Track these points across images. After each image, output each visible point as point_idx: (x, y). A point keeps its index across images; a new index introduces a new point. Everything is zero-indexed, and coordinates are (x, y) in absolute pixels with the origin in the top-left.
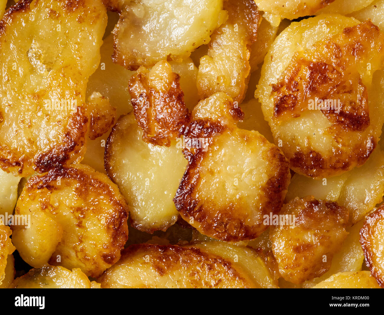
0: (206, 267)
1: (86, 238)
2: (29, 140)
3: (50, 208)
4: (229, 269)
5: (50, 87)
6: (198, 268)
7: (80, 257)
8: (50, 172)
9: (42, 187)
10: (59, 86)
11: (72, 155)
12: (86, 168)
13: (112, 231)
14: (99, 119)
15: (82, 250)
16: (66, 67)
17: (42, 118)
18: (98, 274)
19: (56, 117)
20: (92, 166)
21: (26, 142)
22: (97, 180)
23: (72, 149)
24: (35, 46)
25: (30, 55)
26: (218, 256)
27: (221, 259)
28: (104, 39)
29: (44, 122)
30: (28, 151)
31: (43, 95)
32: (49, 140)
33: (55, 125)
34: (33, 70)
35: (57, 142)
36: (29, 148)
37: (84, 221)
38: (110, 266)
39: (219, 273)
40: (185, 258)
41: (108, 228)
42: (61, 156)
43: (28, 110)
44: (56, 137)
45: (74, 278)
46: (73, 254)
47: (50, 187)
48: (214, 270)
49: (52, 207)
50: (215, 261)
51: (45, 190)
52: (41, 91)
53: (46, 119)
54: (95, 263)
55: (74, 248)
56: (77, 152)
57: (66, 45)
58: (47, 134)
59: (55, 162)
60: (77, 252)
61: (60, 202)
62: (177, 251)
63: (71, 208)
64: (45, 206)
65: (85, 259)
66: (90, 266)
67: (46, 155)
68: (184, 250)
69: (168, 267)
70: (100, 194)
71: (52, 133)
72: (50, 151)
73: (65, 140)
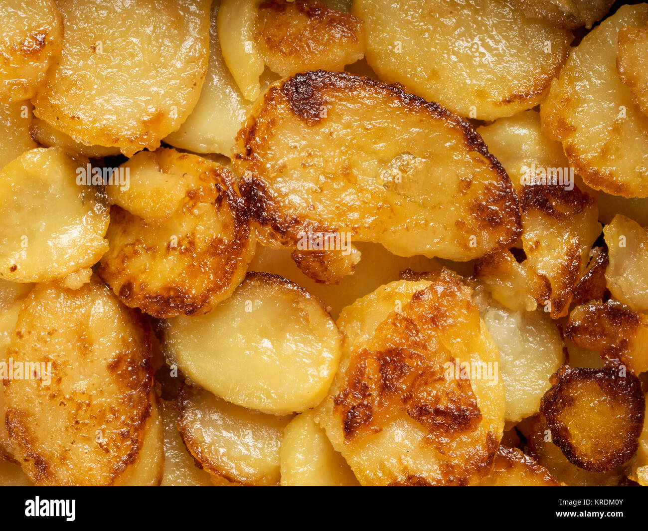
0: (124, 430)
1: (154, 257)
2: (284, 166)
3: (191, 203)
4: (125, 462)
5: (361, 190)
6: (123, 417)
7: (126, 249)
8: (241, 200)
9: (219, 190)
10: (365, 203)
11: (268, 229)
12: (251, 249)
13: (165, 294)
14: (322, 263)
15: (136, 253)
16: (392, 210)
17: (317, 181)
18: (104, 276)
19: (321, 202)
20: (255, 259)
21: (280, 162)
22: (234, 267)
23: (276, 229)
24: (418, 162)
25: (405, 157)
26: (142, 444)
27: (138, 449)
28: (436, 258)
29: (311, 185)
30: (268, 166)
31: (349, 181)
32: (286, 195)
33: (308, 203)
34: (384, 162)
35: (285, 206)
36: (273, 166)
37: (177, 253)
38: (117, 294)
39: (118, 448)
40: (135, 398)
41: (169, 289)
42: (265, 214)
43: (326, 161)
44: (291, 205)
45: (95, 243)
46: (130, 240)
47: (219, 200)
48: (123, 442)
49: (193, 206)
50: (134, 442)
51: (216, 194)
52: (356, 178)
53: (315, 187)
54: (119, 272)
55: (138, 241)
56: (272, 236)
57: (423, 206)
58: (294, 191)
59: (255, 206)
60: (133, 245)
61: (199, 217)
62: (145, 385)
63: (193, 234)
64: (192, 196)
65: (124, 258)
66: (114, 266)
67: (265, 192)
68: (148, 394)
69: (121, 376)
70: (215, 274)
71: (296, 199)
72: (271, 198)
73: (288, 219)
